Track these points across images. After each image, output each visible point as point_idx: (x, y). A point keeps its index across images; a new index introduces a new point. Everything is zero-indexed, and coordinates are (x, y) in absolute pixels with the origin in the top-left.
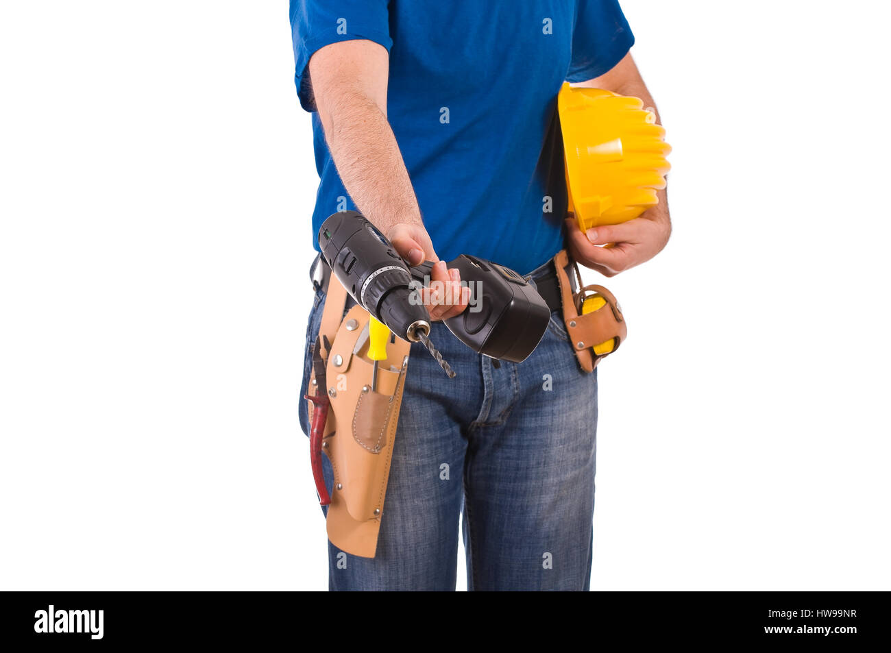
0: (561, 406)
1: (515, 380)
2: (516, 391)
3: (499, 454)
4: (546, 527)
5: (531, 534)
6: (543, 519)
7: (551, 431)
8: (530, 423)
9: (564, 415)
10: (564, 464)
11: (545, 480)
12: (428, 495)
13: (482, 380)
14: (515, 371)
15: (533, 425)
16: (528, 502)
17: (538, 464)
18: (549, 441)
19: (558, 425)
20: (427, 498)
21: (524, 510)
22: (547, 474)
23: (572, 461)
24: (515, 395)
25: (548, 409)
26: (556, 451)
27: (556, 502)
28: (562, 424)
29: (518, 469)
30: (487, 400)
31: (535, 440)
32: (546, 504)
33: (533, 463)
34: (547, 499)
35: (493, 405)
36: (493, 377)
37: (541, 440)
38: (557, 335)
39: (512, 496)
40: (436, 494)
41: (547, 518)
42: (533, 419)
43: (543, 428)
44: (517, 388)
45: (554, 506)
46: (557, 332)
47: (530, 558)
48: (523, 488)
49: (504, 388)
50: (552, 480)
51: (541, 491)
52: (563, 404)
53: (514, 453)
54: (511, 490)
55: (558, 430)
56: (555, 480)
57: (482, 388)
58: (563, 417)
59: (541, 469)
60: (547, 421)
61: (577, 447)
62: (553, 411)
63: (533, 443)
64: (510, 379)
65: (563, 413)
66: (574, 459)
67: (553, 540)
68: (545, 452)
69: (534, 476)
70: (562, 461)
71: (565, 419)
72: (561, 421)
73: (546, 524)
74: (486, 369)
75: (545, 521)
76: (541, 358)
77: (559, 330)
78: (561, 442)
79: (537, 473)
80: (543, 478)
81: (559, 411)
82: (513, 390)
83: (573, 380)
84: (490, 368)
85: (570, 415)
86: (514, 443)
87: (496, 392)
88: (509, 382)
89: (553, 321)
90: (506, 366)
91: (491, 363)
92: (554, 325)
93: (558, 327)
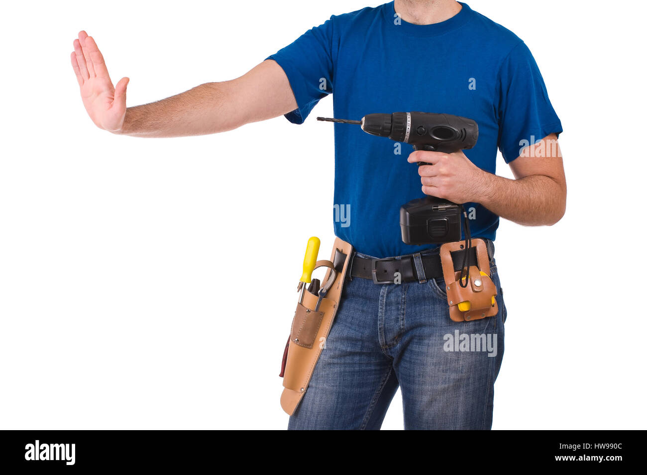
1: (403, 319)
2: (402, 327)
3: (403, 364)
5: (417, 418)
6: (424, 411)
7: (427, 356)
8: (415, 348)
9: (436, 347)
11: (424, 386)
12: (333, 383)
13: (378, 316)
14: (403, 314)
15: (417, 350)
17: (420, 375)
18: (425, 362)
19: (431, 353)
20: (332, 384)
21: (414, 402)
22: (424, 383)
23: (443, 378)
24: (400, 329)
25: (426, 341)
26: (429, 369)
27: (432, 402)
28: (434, 353)
29: (410, 376)
30: (380, 329)
31: (417, 359)
32: (425, 401)
33: (416, 374)
34: (426, 398)
35: (385, 333)
36: (385, 315)
38: (438, 295)
39: (409, 392)
40: (340, 383)
41: (427, 411)
42: (418, 346)
43: (422, 353)
44: (403, 325)
46: (438, 292)
49: (393, 323)
50: (428, 387)
51: (422, 393)
52: (435, 340)
53: (408, 365)
54: (408, 389)
55: (431, 356)
56: (430, 388)
58: (434, 349)
59: (421, 379)
60: (424, 349)
62: (428, 343)
63: (416, 361)
64: (398, 318)
65: (435, 346)
66: (445, 377)
68: (423, 368)
69: (417, 382)
70: (434, 377)
71: (436, 349)
72: (433, 350)
73: (426, 415)
74: (381, 308)
76: (425, 308)
77: (440, 292)
79: (419, 381)
80: (422, 385)
81: (432, 344)
82: (399, 326)
83: (445, 326)
84: (384, 309)
86: (408, 359)
87: (386, 325)
88: (397, 320)
89: (436, 285)
90: (398, 309)
91: (386, 306)
92: (436, 287)
93: (439, 289)
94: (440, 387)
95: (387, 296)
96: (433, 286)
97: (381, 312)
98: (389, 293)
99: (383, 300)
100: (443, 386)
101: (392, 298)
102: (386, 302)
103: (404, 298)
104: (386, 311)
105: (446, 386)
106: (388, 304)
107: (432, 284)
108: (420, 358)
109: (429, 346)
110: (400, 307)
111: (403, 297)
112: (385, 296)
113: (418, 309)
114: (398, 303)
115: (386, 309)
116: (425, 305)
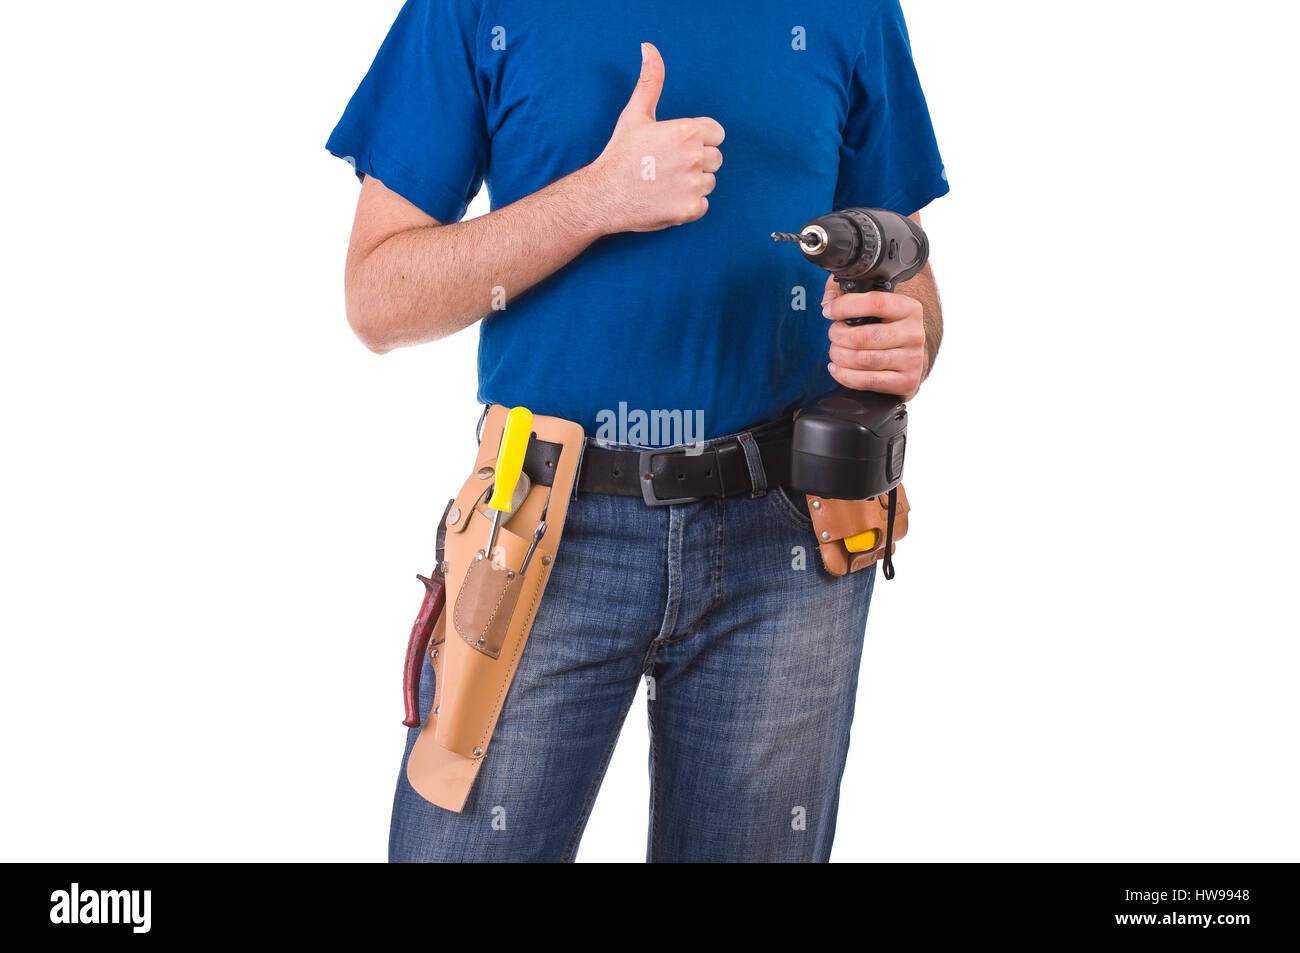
0: (787, 622)
2: (717, 596)
3: (696, 679)
4: (755, 787)
5: (732, 793)
6: (752, 775)
7: (771, 655)
9: (792, 634)
10: (788, 702)
11: (757, 722)
13: (666, 575)
14: (720, 568)
15: (745, 644)
16: (731, 749)
17: (749, 698)
18: (766, 668)
19: (782, 648)
21: (726, 760)
22: (761, 715)
23: (800, 699)
24: (714, 600)
26: (775, 684)
27: (772, 754)
28: (788, 646)
29: (721, 702)
30: (672, 603)
31: (746, 665)
32: (757, 755)
33: (742, 696)
34: (759, 748)
35: (681, 612)
36: (683, 571)
37: (756, 666)
38: (792, 521)
39: (711, 738)
41: (758, 775)
42: (747, 635)
43: (759, 649)
44: (719, 591)
45: (768, 758)
46: (792, 515)
47: (729, 827)
48: (726, 729)
50: (768, 723)
51: (751, 736)
52: (790, 619)
53: (717, 680)
54: (710, 731)
55: (781, 655)
56: (772, 723)
57: (665, 586)
58: (789, 637)
59: (753, 706)
60: (766, 640)
61: (809, 681)
62: (775, 627)
63: (743, 669)
64: (710, 577)
65: (790, 631)
66: (804, 696)
67: (764, 805)
68: (760, 683)
69: (742, 715)
70: (784, 698)
71: (792, 639)
72: (786, 642)
73: (756, 784)
74: (673, 558)
75: (755, 778)
76: (764, 551)
77: (794, 513)
78: (784, 672)
79: (747, 711)
80: (754, 719)
81: (785, 628)
82: (712, 594)
84: (680, 558)
85: (802, 635)
86: (717, 666)
87: (687, 593)
88: (707, 581)
89: (788, 500)
90: (707, 558)
91: (683, 551)
92: (788, 505)
93: (795, 509)
94: (795, 718)
95: (686, 531)
96: (781, 501)
97: (674, 566)
98: (689, 521)
99: (678, 538)
100: (800, 717)
101: (695, 534)
102: (684, 545)
103: (721, 532)
104: (684, 563)
105: (806, 716)
106: (687, 548)
107: (778, 497)
108: (753, 661)
109: (776, 632)
110: (712, 551)
111: (719, 529)
112: (681, 529)
113: (750, 553)
114: (708, 545)
115: (683, 559)
116: (763, 546)
